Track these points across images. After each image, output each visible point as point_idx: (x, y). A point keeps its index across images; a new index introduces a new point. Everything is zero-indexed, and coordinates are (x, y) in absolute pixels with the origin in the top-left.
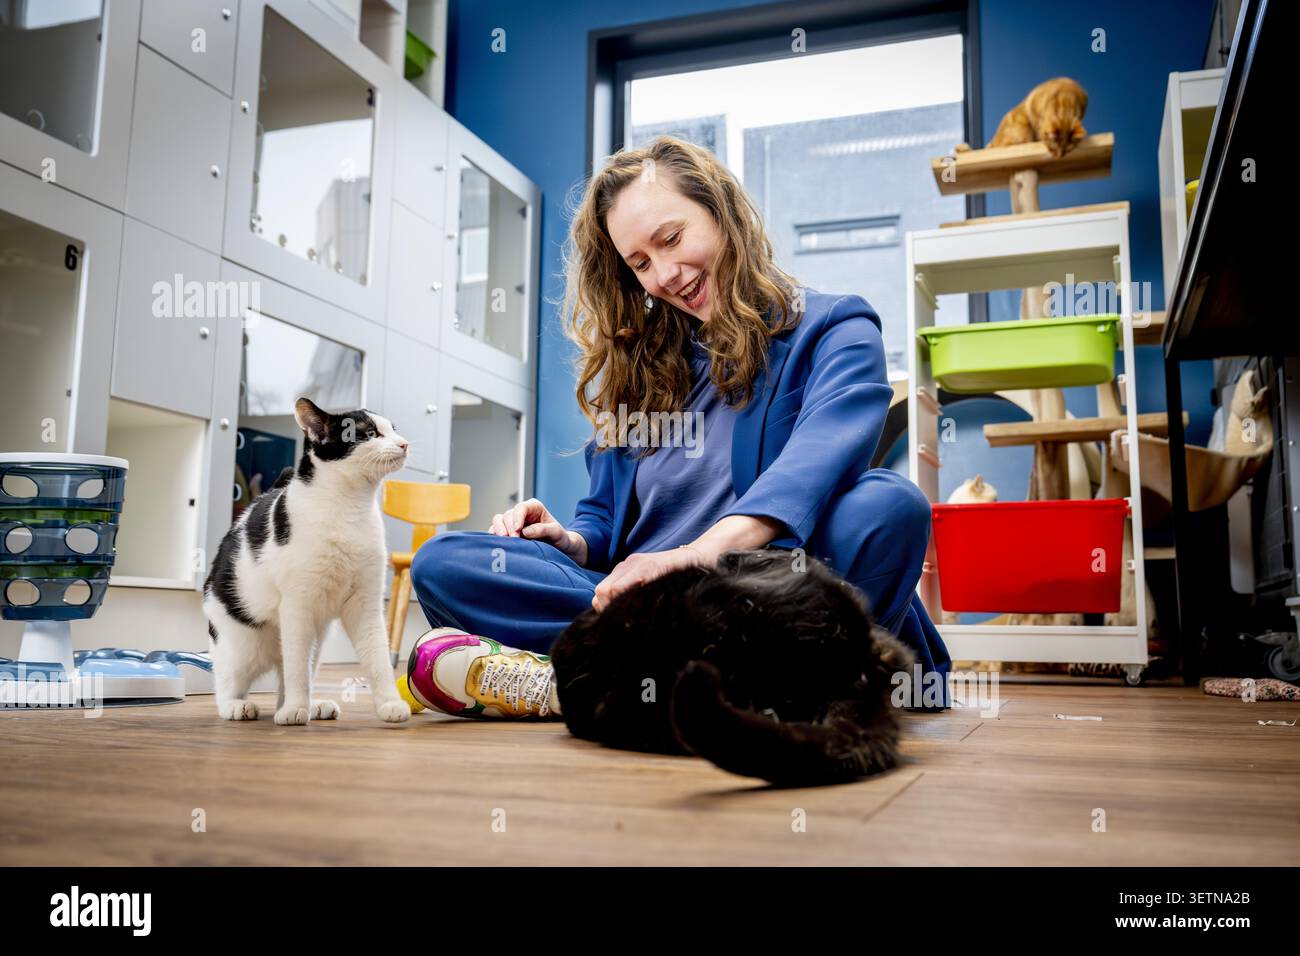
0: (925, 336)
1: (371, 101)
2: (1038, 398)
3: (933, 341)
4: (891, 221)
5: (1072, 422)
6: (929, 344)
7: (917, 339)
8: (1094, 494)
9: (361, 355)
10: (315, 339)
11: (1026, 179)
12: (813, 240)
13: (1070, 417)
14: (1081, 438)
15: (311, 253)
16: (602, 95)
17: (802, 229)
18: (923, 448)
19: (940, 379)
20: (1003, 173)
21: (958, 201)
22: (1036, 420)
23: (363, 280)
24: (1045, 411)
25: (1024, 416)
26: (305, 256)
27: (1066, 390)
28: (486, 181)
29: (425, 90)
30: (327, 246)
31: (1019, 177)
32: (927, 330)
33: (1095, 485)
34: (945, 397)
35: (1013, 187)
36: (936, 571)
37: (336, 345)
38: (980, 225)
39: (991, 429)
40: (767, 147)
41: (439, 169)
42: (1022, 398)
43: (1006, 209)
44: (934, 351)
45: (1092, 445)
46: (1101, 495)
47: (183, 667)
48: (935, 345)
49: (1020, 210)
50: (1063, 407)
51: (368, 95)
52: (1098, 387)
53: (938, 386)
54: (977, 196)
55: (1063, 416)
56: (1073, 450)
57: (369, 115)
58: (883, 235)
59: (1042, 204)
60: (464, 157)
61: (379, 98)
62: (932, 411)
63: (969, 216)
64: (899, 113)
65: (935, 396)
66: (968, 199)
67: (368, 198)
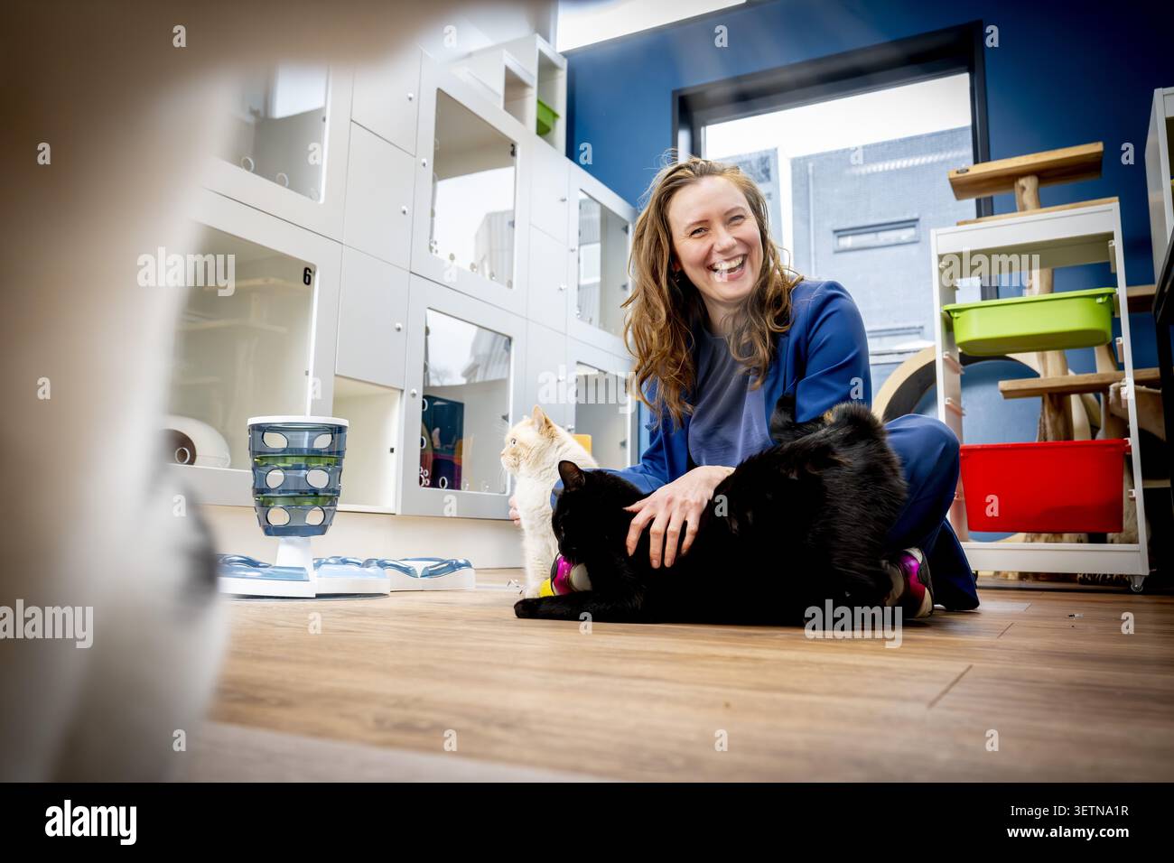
0: (948, 312)
1: (513, 153)
2: (1043, 359)
3: (956, 315)
4: (912, 223)
5: (1073, 377)
6: (952, 318)
7: (942, 314)
8: (1094, 436)
9: (510, 340)
10: (476, 328)
11: (1029, 183)
12: (848, 242)
13: (1071, 373)
14: (1081, 390)
15: (473, 266)
16: (683, 137)
17: (840, 233)
18: (949, 401)
19: (962, 345)
20: (1009, 179)
21: (970, 204)
22: (1042, 376)
23: (510, 284)
24: (1049, 369)
25: (1032, 374)
26: (467, 268)
27: (1066, 351)
28: (597, 208)
29: (551, 142)
30: (482, 261)
31: (1022, 182)
32: (950, 307)
33: (1094, 429)
34: (965, 359)
35: (1018, 190)
36: (963, 499)
37: (491, 333)
38: (988, 222)
39: (1004, 385)
40: (810, 171)
41: (564, 200)
42: (1030, 359)
43: (1011, 208)
44: (956, 324)
45: (1091, 396)
46: (1100, 436)
47: (389, 571)
48: (957, 318)
49: (1024, 208)
50: (1066, 366)
51: (511, 149)
52: (1096, 348)
53: (960, 350)
54: (985, 199)
55: (1066, 373)
56: (1075, 400)
57: (512, 164)
58: (906, 234)
59: (1043, 202)
60: (581, 190)
61: (519, 150)
62: (956, 371)
63: (979, 215)
64: (919, 138)
65: (957, 359)
66: (978, 202)
67: (512, 224)
